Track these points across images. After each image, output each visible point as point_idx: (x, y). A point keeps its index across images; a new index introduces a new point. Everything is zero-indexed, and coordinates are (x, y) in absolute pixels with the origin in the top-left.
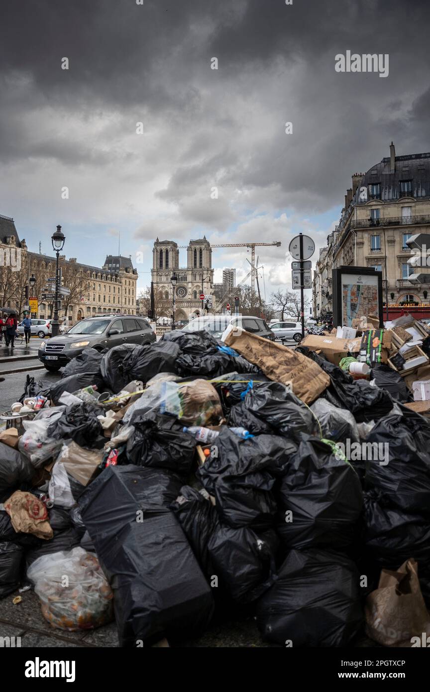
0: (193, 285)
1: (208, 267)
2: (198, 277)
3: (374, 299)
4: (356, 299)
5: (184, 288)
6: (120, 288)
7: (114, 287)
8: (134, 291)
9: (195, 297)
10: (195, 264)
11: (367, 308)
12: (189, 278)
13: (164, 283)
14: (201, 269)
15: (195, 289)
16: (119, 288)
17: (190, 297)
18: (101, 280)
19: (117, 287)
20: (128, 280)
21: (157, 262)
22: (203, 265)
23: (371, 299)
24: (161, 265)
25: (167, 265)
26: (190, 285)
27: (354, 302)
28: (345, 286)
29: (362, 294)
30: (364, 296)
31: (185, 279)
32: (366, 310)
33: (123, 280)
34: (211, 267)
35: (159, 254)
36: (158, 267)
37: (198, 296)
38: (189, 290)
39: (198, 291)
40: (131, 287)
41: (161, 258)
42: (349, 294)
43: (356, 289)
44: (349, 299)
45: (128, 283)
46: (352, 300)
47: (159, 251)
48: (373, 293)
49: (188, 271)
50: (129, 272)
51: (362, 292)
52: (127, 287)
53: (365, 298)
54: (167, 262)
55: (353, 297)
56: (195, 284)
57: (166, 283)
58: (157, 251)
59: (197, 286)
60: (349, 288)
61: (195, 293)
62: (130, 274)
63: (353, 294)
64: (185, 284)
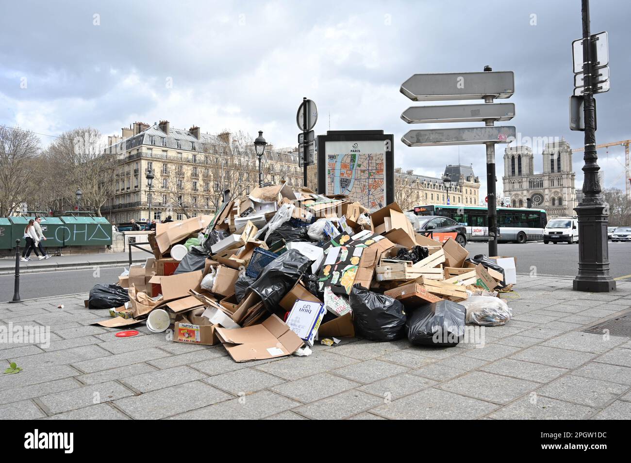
0: (550, 191)
1: (568, 171)
2: (556, 183)
3: (379, 171)
4: (349, 172)
5: (540, 195)
6: (461, 197)
7: (454, 197)
8: (477, 200)
9: (554, 204)
10: (552, 168)
11: (367, 184)
12: (546, 183)
13: (517, 191)
14: (559, 174)
15: (553, 195)
16: (459, 198)
17: (547, 204)
18: (438, 190)
19: (457, 197)
20: (469, 189)
21: (508, 169)
22: (562, 169)
23: (374, 171)
24: (513, 172)
25: (520, 171)
26: (547, 191)
27: (345, 176)
28: (332, 157)
29: (359, 166)
30: (362, 168)
31: (542, 185)
32: (364, 186)
33: (464, 189)
34: (571, 170)
35: (510, 160)
36: (511, 174)
37: (557, 202)
38: (547, 197)
39: (556, 198)
40: (473, 196)
41: (513, 164)
42: (338, 166)
43: (349, 160)
44: (337, 173)
45: (469, 192)
46: (342, 174)
47: (510, 157)
48: (377, 164)
49: (544, 176)
50: (470, 181)
51: (359, 163)
52: (469, 196)
53: (363, 171)
54: (520, 168)
55: (344, 171)
56: (553, 190)
57: (519, 191)
58: (508, 158)
59: (555, 192)
60: (339, 159)
61: (554, 200)
62: (471, 182)
63: (344, 166)
64: (542, 191)
